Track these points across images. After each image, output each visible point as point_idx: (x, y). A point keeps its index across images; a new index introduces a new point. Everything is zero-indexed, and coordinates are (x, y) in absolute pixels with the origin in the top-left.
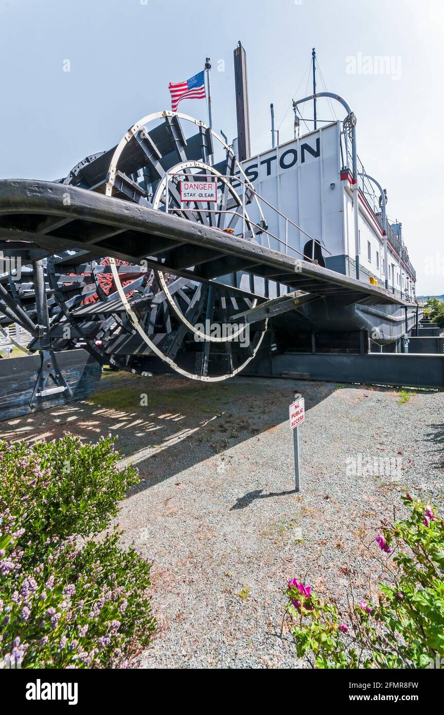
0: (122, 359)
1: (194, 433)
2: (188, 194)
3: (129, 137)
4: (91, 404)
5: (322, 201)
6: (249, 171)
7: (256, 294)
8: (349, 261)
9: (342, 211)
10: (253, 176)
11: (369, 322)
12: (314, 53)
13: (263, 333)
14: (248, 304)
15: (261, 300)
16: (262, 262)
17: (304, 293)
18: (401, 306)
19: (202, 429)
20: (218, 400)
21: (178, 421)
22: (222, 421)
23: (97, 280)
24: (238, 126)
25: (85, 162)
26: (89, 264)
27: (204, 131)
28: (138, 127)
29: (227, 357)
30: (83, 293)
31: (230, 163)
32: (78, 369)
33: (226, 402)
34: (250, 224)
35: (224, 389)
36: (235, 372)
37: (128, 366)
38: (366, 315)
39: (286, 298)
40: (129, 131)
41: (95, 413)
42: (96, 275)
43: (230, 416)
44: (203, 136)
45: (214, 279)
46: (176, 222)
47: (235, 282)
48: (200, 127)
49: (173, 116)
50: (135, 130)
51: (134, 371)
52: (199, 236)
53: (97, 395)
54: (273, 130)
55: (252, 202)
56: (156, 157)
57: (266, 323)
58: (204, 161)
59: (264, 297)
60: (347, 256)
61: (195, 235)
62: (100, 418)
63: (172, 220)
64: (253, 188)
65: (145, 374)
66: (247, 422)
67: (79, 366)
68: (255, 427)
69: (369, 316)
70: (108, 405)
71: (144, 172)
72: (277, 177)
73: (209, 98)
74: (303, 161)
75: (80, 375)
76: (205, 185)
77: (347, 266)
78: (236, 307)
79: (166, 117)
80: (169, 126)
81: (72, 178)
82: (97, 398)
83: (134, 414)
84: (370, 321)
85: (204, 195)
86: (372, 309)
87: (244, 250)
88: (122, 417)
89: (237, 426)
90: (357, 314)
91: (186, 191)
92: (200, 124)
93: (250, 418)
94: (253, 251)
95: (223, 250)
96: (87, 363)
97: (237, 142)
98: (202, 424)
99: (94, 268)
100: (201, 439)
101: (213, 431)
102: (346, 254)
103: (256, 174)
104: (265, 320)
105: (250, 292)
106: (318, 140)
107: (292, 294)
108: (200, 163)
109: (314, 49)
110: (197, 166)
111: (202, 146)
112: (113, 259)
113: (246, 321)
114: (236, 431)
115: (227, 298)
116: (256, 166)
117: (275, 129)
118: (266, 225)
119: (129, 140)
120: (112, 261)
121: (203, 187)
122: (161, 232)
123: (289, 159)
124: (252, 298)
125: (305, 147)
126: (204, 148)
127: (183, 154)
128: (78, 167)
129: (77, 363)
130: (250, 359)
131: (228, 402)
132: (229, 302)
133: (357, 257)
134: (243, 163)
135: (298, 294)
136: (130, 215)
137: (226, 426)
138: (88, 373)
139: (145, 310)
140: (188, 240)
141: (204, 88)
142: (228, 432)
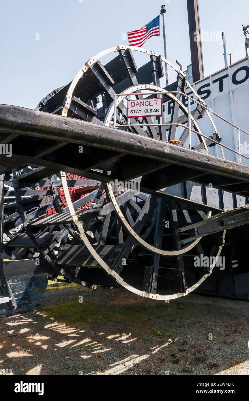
0: (72, 271)
1: (142, 361)
2: (135, 110)
3: (86, 69)
4: (44, 316)
7: (209, 205)
10: (205, 94)
13: (221, 248)
14: (202, 216)
15: (215, 212)
16: (209, 171)
19: (152, 357)
20: (172, 321)
21: (127, 344)
22: (175, 349)
23: (54, 193)
24: (192, 55)
25: (53, 94)
26: (49, 179)
27: (154, 59)
28: (94, 60)
29: (179, 273)
30: (41, 206)
31: (180, 83)
32: (25, 279)
33: (181, 325)
34: (202, 138)
35: (179, 308)
36: (189, 291)
37: (78, 278)
39: (243, 210)
40: (85, 64)
41: (46, 327)
42: (54, 188)
43: (185, 343)
44: (154, 63)
45: (162, 190)
46: (115, 134)
47: (185, 193)
48: (151, 56)
49: (126, 49)
50: (91, 63)
51: (84, 284)
52: (139, 146)
53: (51, 306)
54: (225, 54)
55: (204, 116)
56: (109, 83)
57: (224, 237)
58: (155, 84)
59: (218, 209)
61: (135, 145)
62: (50, 332)
63: (111, 132)
64: (204, 104)
65: (95, 287)
66: (204, 353)
67: (25, 276)
68: (214, 361)
70: (60, 318)
71: (103, 99)
72: (230, 92)
73: (164, 35)
75: (26, 285)
76: (151, 102)
78: (188, 220)
79: (120, 51)
80: (122, 58)
81: (40, 107)
82: (51, 309)
83: (83, 331)
85: (149, 111)
87: (187, 159)
88: (71, 333)
89: (192, 357)
91: (133, 109)
92: (152, 53)
93: (208, 348)
94: (198, 160)
95: (165, 160)
96: (34, 274)
97: (191, 68)
98: (151, 351)
99: (53, 183)
100: (148, 370)
101: (163, 360)
103: (208, 92)
104: (222, 232)
105: (202, 203)
108: (151, 86)
110: (148, 88)
111: (153, 71)
112: (64, 173)
113: (196, 233)
114: (191, 363)
115: (179, 210)
116: (208, 85)
117: (227, 52)
118: (220, 137)
119: (85, 71)
120: (63, 174)
121: (149, 103)
122: (100, 144)
123: (241, 76)
124: (206, 210)
126: (155, 73)
127: (134, 79)
128: (47, 98)
129: (24, 273)
130: (206, 276)
131: (183, 326)
132: (180, 215)
134: (195, 84)
136: (69, 129)
137: (179, 355)
138: (33, 284)
139: (92, 221)
140: (127, 151)
141: (158, 28)
142: (181, 363)
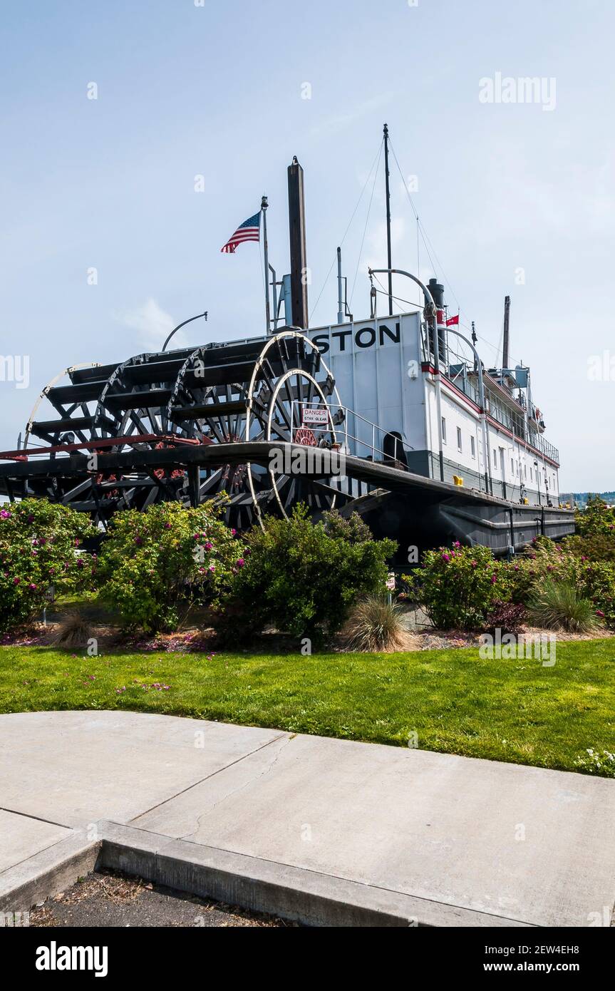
5: (403, 390)
6: (318, 341)
8: (432, 457)
9: (424, 404)
11: (457, 526)
12: (386, 131)
17: (384, 492)
18: (504, 509)
38: (452, 517)
39: (369, 497)
54: (339, 277)
59: (348, 495)
60: (430, 452)
69: (458, 520)
72: (352, 354)
74: (382, 343)
77: (430, 462)
78: (319, 506)
84: (459, 525)
85: (319, 419)
86: (461, 512)
90: (442, 516)
91: (306, 416)
102: (429, 449)
106: (398, 326)
107: (374, 492)
109: (386, 125)
116: (327, 337)
117: (342, 276)
118: (344, 414)
121: (318, 413)
123: (366, 337)
125: (383, 329)
133: (441, 452)
135: (378, 492)
